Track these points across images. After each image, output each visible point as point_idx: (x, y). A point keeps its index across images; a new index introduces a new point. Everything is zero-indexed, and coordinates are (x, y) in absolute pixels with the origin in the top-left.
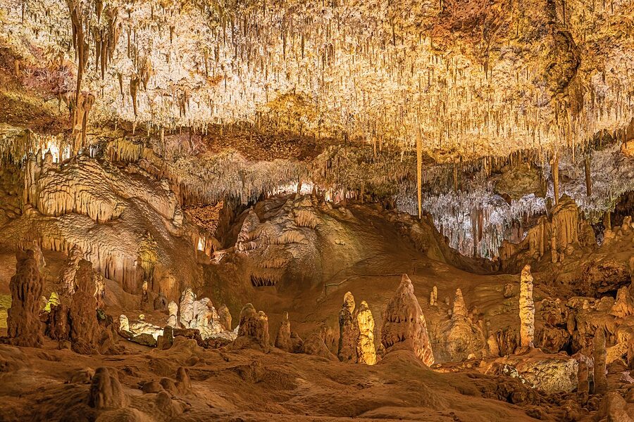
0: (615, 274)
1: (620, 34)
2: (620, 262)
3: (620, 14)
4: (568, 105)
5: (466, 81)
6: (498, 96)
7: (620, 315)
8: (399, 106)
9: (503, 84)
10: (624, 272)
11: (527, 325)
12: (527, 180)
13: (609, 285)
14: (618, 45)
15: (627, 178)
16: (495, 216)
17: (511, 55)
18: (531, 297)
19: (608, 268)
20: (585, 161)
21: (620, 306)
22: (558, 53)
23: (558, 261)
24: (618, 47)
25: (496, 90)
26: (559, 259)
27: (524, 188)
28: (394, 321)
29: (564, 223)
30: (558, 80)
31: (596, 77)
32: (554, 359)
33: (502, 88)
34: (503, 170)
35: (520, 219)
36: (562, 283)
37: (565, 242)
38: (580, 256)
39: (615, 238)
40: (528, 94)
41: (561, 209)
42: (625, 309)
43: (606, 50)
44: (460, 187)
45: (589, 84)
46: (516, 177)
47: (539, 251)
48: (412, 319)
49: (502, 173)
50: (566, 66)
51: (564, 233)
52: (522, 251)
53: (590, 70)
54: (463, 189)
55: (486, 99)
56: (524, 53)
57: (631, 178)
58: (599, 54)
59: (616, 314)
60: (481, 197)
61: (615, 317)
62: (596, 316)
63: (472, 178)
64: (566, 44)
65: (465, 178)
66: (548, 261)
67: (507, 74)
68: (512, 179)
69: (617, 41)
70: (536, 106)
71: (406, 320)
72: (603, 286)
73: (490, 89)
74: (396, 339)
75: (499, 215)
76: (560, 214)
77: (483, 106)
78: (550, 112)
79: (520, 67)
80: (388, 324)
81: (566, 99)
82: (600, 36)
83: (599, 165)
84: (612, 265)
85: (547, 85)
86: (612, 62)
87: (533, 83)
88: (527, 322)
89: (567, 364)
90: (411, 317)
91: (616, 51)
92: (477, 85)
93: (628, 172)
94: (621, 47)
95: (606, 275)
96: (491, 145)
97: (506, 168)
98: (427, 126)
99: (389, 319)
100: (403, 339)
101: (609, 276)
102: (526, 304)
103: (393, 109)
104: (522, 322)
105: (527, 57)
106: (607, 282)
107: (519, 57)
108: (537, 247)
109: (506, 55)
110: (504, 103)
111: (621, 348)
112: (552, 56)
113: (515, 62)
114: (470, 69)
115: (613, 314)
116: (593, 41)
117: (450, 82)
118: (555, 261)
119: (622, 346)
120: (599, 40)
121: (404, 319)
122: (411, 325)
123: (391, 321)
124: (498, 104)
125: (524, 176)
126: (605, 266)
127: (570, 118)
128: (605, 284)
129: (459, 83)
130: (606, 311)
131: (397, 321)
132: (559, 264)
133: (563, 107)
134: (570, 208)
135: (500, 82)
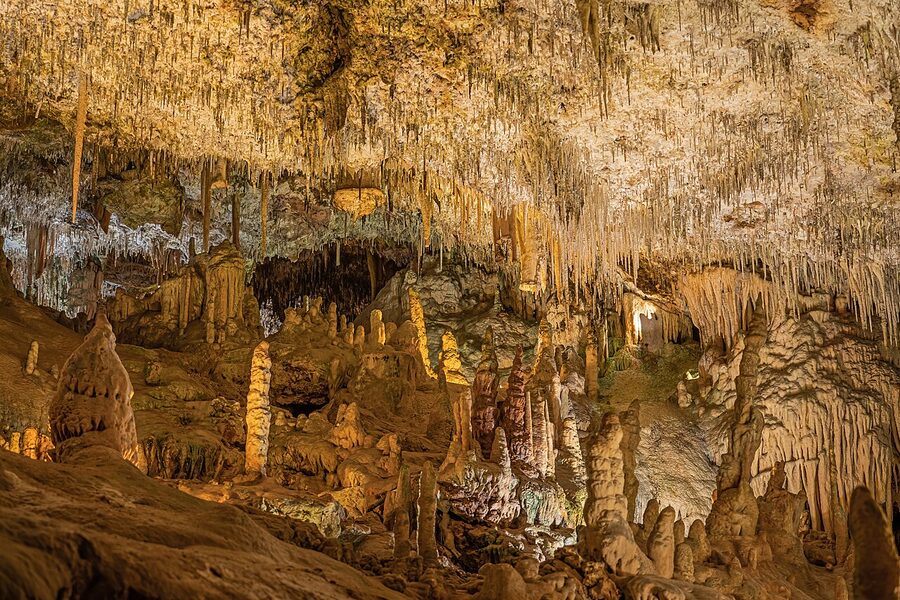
0: (308, 379)
1: (422, 40)
2: (317, 363)
3: (442, 16)
4: (322, 115)
5: (199, 28)
6: (237, 66)
7: (346, 444)
8: (78, 28)
9: (250, 53)
10: (321, 379)
11: (259, 437)
12: (158, 201)
13: (295, 394)
14: (418, 55)
15: (285, 237)
16: (64, 244)
17: (269, 13)
18: (267, 394)
19: (298, 369)
20: (233, 197)
21: (347, 430)
22: (316, 35)
23: (216, 342)
24: (416, 57)
25: (237, 58)
26: (216, 338)
27: (150, 213)
28: (83, 393)
29: (225, 284)
30: (308, 72)
31: (374, 89)
32: (304, 500)
33: (247, 58)
34: (124, 175)
35: (102, 259)
36: (224, 378)
37: (225, 313)
38: (247, 341)
39: (301, 324)
40: (272, 78)
41: (221, 262)
42: (354, 436)
43: (402, 57)
44: (27, 181)
45: (360, 94)
46: (142, 192)
47: (177, 317)
48: (117, 396)
49: (123, 180)
50: (322, 57)
51: (224, 300)
52: (146, 313)
53: (367, 77)
54: (32, 186)
55: (216, 66)
56: (286, 18)
57: (289, 240)
58: (392, 59)
59: (336, 442)
60: (57, 207)
61: (335, 446)
62: (305, 440)
63: (50, 172)
64: (329, 26)
65: (39, 168)
66: (198, 338)
67: (259, 40)
68: (136, 193)
69: (417, 50)
70: (278, 99)
71: (107, 395)
72: (285, 394)
73: (228, 53)
74: (89, 426)
75: (71, 243)
76: (220, 268)
77: (211, 76)
78: (292, 115)
79: (277, 36)
80: (69, 395)
81: (318, 104)
82: (398, 34)
83: (251, 209)
84: (305, 366)
85: (295, 76)
86: (405, 75)
87: (283, 65)
88: (260, 432)
89: (325, 510)
90: (117, 391)
91: (414, 62)
92: (213, 40)
93: (287, 230)
94: (421, 59)
95: (293, 378)
96: (179, 135)
97: (132, 173)
98: (107, 77)
99: (72, 386)
100: (102, 428)
101: (298, 381)
102: (259, 403)
103: (63, 29)
104: (250, 431)
105: (288, 25)
106: (293, 390)
107: (278, 21)
108: (174, 312)
109: (263, 11)
110: (240, 81)
111: (354, 495)
112: (310, 35)
113: (273, 26)
114: (214, 12)
115: (332, 441)
116: (388, 38)
117: (178, 19)
118: (212, 341)
119: (356, 492)
120: (395, 39)
121: (105, 392)
122: (117, 405)
123: (76, 391)
124: (231, 79)
125: (153, 194)
126: (294, 364)
127: (321, 134)
128: (290, 392)
129: (190, 27)
130: (320, 434)
131: (90, 392)
132: (217, 347)
133: (312, 115)
134: (236, 264)
135: (247, 48)
